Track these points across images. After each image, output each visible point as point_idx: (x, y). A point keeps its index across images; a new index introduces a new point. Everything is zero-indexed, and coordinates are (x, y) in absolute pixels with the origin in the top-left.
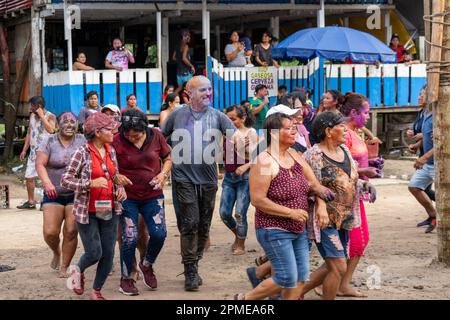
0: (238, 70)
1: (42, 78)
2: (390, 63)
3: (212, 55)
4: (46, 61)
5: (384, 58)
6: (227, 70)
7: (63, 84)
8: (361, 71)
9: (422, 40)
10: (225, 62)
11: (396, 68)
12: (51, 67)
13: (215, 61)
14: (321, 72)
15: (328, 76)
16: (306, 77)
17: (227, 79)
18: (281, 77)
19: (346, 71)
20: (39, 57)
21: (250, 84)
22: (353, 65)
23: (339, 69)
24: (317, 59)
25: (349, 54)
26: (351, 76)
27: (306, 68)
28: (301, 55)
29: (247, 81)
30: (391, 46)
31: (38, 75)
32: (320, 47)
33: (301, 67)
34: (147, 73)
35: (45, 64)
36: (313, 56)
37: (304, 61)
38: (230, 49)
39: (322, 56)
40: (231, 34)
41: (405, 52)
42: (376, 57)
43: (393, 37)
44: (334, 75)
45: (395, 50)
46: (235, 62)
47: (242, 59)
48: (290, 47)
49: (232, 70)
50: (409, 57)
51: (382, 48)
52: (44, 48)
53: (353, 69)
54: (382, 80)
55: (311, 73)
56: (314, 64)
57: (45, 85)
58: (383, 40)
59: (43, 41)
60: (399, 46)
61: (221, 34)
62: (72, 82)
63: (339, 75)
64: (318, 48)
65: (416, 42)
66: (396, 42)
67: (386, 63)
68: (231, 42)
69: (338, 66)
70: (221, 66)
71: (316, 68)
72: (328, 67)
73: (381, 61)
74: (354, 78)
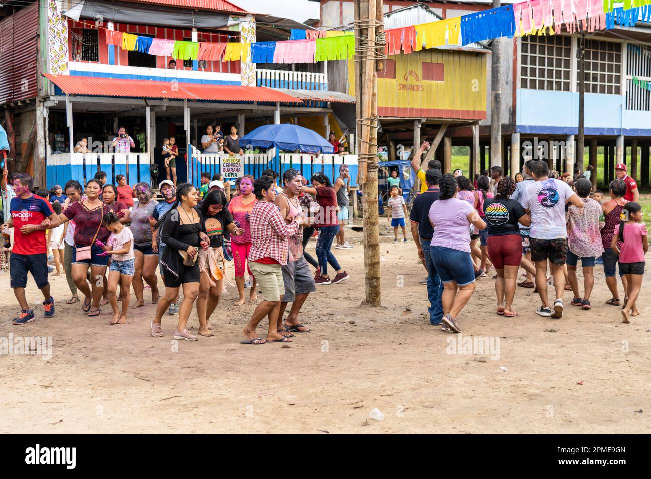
0: (212, 156)
1: (45, 158)
2: (329, 153)
3: (191, 143)
4: (50, 144)
5: (325, 150)
6: (204, 156)
7: (65, 164)
8: (307, 159)
9: (352, 136)
10: (202, 149)
11: (333, 158)
12: (54, 150)
13: (194, 149)
14: (277, 159)
15: (282, 162)
16: (266, 163)
17: (204, 163)
18: (247, 163)
19: (296, 158)
20: (43, 141)
21: (222, 168)
22: (301, 155)
23: (291, 157)
24: (274, 149)
25: (299, 145)
26: (300, 163)
27: (266, 155)
28: (263, 146)
29: (220, 164)
30: (330, 141)
31: (42, 156)
32: (277, 139)
33: (262, 155)
34: (138, 157)
35: (48, 147)
36: (272, 147)
37: (263, 150)
38: (206, 139)
39: (278, 147)
40: (206, 127)
41: (340, 145)
42: (319, 149)
43: (331, 133)
44: (288, 162)
45: (332, 144)
46: (209, 150)
47: (215, 146)
48: (254, 138)
49: (208, 156)
50: (342, 149)
51: (323, 142)
52: (47, 133)
53: (302, 157)
54: (323, 166)
55: (270, 159)
56: (272, 153)
57: (48, 165)
58: (324, 136)
59: (47, 127)
60: (335, 141)
61: (198, 126)
62: (73, 163)
63: (291, 162)
64: (275, 140)
65: (347, 138)
66: (333, 138)
67: (326, 153)
68: (207, 134)
69: (290, 154)
70: (199, 152)
71: (274, 156)
72: (283, 155)
73: (322, 152)
74: (302, 165)
